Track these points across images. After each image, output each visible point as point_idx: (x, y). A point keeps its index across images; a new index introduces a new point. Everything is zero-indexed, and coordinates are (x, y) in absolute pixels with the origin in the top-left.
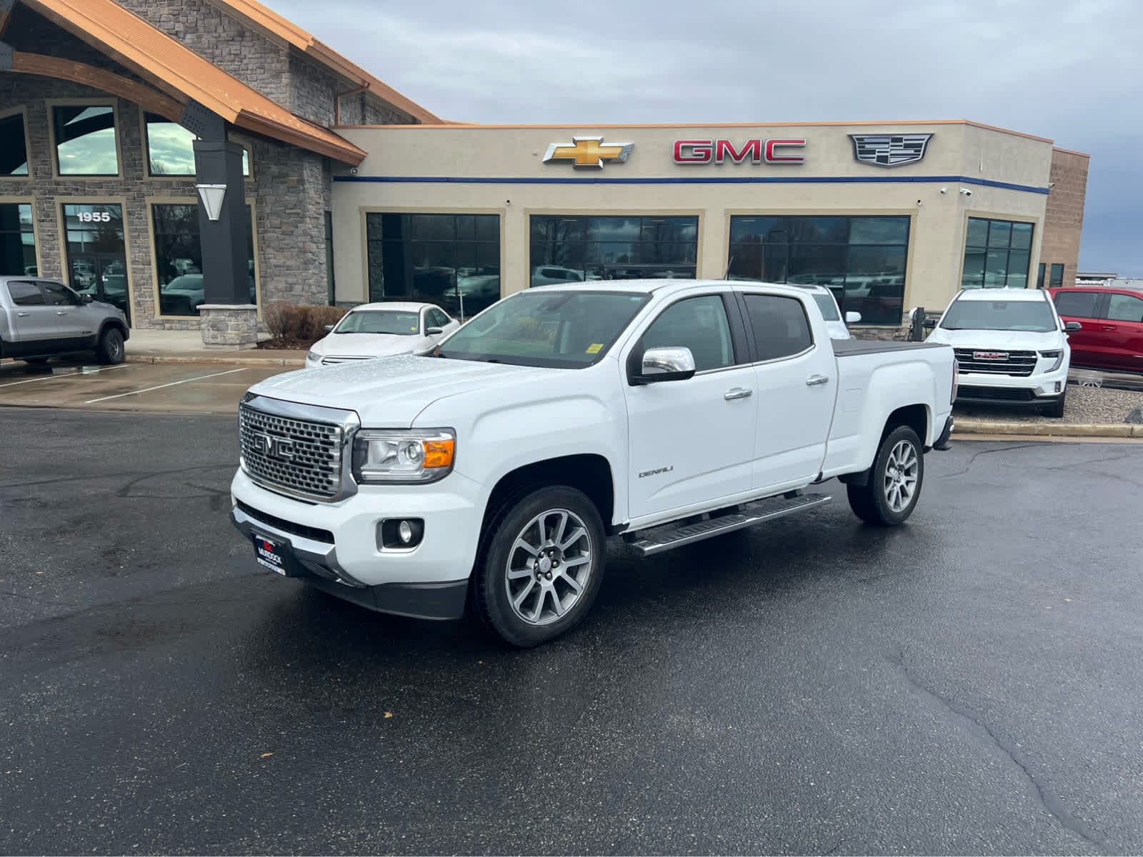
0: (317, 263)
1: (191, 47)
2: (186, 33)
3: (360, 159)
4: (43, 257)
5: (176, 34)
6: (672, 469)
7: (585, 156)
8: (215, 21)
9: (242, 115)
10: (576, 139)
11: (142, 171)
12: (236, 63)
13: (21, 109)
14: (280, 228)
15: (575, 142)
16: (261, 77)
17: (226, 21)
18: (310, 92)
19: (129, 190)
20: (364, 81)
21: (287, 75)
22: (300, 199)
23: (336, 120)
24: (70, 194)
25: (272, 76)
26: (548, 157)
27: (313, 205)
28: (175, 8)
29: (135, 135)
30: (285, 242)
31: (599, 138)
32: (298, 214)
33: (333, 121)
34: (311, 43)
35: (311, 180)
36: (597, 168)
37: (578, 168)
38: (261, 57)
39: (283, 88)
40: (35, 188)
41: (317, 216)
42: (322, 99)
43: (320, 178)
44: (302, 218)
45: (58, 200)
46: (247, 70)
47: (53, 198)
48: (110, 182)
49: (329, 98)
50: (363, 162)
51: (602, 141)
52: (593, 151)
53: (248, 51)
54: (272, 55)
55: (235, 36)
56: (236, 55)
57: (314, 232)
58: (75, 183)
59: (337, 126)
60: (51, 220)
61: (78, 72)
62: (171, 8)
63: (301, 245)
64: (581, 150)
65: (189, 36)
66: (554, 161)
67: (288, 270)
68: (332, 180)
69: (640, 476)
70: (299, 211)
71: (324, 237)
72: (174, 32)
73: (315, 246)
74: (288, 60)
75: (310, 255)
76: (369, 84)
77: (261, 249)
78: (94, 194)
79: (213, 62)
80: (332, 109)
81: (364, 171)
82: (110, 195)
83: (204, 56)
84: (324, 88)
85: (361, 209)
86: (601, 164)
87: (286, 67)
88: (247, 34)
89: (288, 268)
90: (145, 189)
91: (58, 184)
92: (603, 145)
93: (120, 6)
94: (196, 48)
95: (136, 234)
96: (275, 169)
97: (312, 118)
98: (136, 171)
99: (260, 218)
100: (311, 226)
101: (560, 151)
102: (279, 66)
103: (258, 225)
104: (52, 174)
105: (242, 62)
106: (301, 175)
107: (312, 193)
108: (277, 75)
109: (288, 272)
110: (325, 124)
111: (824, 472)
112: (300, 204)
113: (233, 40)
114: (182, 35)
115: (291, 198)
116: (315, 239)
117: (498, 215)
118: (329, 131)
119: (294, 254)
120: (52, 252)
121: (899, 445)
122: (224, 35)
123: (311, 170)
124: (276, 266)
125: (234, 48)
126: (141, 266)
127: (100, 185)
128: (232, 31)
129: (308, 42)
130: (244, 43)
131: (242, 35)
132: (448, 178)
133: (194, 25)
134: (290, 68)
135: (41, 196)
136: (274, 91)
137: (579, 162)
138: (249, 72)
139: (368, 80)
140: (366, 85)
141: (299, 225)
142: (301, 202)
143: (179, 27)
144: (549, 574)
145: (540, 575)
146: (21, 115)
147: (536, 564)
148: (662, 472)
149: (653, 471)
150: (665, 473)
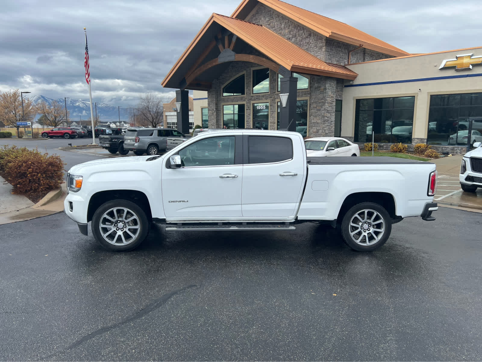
0: (330, 121)
1: (294, 43)
2: (292, 37)
3: (355, 77)
4: (246, 122)
5: (289, 39)
7: (462, 64)
8: (301, 32)
9: (293, 67)
10: (458, 56)
11: (276, 90)
12: (307, 46)
13: (244, 72)
14: (316, 108)
15: (457, 58)
16: (315, 50)
17: (305, 31)
18: (336, 52)
19: (271, 97)
21: (324, 47)
22: (324, 96)
23: (348, 62)
24: (255, 100)
25: (319, 49)
26: (442, 66)
27: (330, 98)
28: (290, 29)
29: (275, 78)
30: (317, 113)
31: (471, 54)
32: (323, 102)
33: (346, 63)
34: (331, 34)
35: (329, 88)
36: (469, 69)
37: (457, 71)
38: (316, 42)
39: (322, 54)
40: (246, 99)
41: (332, 102)
42: (341, 54)
43: (335, 87)
44: (324, 103)
45: (252, 102)
46: (311, 48)
47: (250, 102)
48: (265, 95)
49: (345, 53)
50: (356, 79)
51: (472, 55)
52: (466, 61)
53: (312, 40)
54: (320, 41)
55: (308, 36)
56: (308, 43)
57: (330, 109)
58: (257, 96)
59: (348, 64)
60: (250, 109)
61: (251, 58)
62: (289, 29)
63: (323, 114)
64: (459, 61)
65: (293, 39)
66: (445, 68)
67: (317, 124)
68: (344, 86)
69: (169, 202)
70: (324, 101)
71: (334, 110)
72: (289, 38)
73: (329, 114)
74: (325, 41)
75: (326, 118)
76: (363, 45)
77: (310, 116)
78: (262, 99)
79: (300, 47)
80: (347, 58)
81: (356, 82)
82: (266, 99)
83: (297, 45)
84: (343, 50)
85: (354, 97)
86: (471, 67)
87: (324, 44)
88: (312, 34)
89: (318, 123)
90: (276, 97)
91: (252, 97)
92: (473, 57)
93: (274, 32)
94: (296, 43)
95: (272, 113)
96: (316, 85)
97: (335, 63)
98: (274, 90)
99: (310, 105)
100: (328, 106)
101: (448, 63)
102: (322, 44)
103: (310, 107)
104: (251, 94)
105: (309, 45)
106: (325, 86)
107: (330, 93)
108: (321, 48)
109: (318, 125)
110: (342, 64)
111: (299, 216)
112: (324, 98)
113: (307, 37)
114: (291, 39)
115: (321, 96)
116: (329, 112)
117: (414, 96)
118: (344, 67)
119: (320, 118)
121: (364, 211)
122: (304, 36)
123: (330, 84)
124: (313, 123)
125: (307, 40)
126: (273, 124)
127: (263, 96)
128: (307, 35)
129: (329, 33)
130: (311, 38)
131: (310, 35)
132: (392, 82)
133: (295, 35)
134: (326, 44)
135: (248, 101)
136: (319, 55)
137: (458, 67)
138: (311, 49)
139: (362, 44)
140: (361, 46)
141: (323, 106)
142: (324, 97)
143: (291, 36)
144: (122, 229)
145: (118, 229)
146: (244, 74)
147: (116, 225)
148: (182, 202)
149: (177, 201)
150: (184, 202)
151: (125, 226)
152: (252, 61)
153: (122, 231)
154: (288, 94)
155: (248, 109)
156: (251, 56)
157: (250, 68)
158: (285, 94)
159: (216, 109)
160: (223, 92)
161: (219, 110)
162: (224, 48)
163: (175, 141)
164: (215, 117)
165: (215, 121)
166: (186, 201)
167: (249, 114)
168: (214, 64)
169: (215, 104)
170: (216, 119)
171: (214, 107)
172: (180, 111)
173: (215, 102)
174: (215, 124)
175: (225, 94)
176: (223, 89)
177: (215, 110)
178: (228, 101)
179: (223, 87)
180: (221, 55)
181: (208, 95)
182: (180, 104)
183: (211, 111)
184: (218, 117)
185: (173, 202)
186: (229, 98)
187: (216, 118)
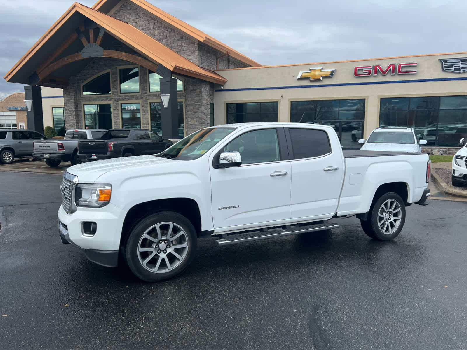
0: (206, 123)
1: (165, 44)
2: (163, 39)
3: (225, 82)
4: (114, 122)
5: (160, 40)
6: (238, 207)
7: (315, 75)
8: (173, 34)
9: (176, 68)
10: (311, 69)
11: (147, 90)
12: (180, 49)
13: (109, 70)
14: (193, 110)
15: (310, 70)
16: (188, 53)
17: (176, 34)
18: (206, 57)
19: (142, 98)
20: (227, 52)
21: (197, 52)
22: (200, 99)
23: (217, 68)
24: (124, 100)
25: (192, 53)
26: (299, 77)
27: (205, 101)
28: (160, 30)
29: (145, 78)
30: (194, 115)
31: (321, 68)
32: (199, 104)
33: (215, 68)
34: (205, 39)
35: (204, 91)
36: (320, 80)
37: (311, 81)
38: (188, 46)
39: (196, 57)
40: (112, 98)
41: (207, 105)
42: (211, 60)
43: (208, 90)
44: (200, 106)
45: (120, 102)
46: (183, 51)
47: (118, 102)
48: (136, 95)
49: (214, 59)
50: (226, 84)
51: (322, 69)
52: (318, 73)
53: (184, 44)
54: (192, 45)
55: (180, 39)
56: (180, 46)
57: (206, 111)
58: (125, 96)
59: (217, 70)
60: (117, 110)
61: (123, 56)
62: (159, 30)
63: (200, 116)
64: (313, 73)
65: (164, 40)
66: (301, 79)
67: (195, 126)
68: (214, 91)
69: (219, 209)
70: (200, 103)
71: (209, 113)
72: (159, 39)
73: (205, 117)
74: (197, 46)
75: (203, 120)
76: (229, 53)
77: (186, 118)
78: (132, 99)
79: (172, 49)
80: (215, 64)
81: (226, 87)
82: (136, 100)
83: (169, 47)
84: (212, 56)
85: (225, 102)
86: (321, 79)
87: (197, 49)
88: (184, 38)
89: (195, 125)
90: (148, 98)
91: (120, 96)
92: (322, 71)
93: (141, 31)
94: (167, 45)
95: (144, 114)
96: (191, 88)
97: (207, 68)
98: (145, 91)
99: (186, 107)
100: (204, 109)
101: (304, 74)
102: (194, 48)
103: (186, 109)
104: (118, 93)
105: (182, 48)
106: (201, 89)
107: (205, 97)
108: (194, 52)
109: (195, 127)
110: (212, 70)
111: (338, 213)
112: (200, 101)
113: (179, 40)
114: (161, 40)
115: (197, 99)
116: (205, 114)
117: (278, 102)
118: (214, 72)
119: (198, 120)
120: (117, 121)
121: (388, 201)
122: (176, 39)
123: (205, 88)
124: (191, 125)
125: (179, 43)
126: (146, 125)
127: (133, 96)
128: (178, 37)
129: (203, 38)
130: (183, 41)
131: (182, 38)
132: (258, 88)
133: (166, 36)
134: (199, 49)
135: (115, 101)
136: (192, 58)
137: (312, 78)
138: (184, 52)
139: (229, 51)
140: (228, 53)
141: (200, 109)
142: (200, 100)
143: (161, 37)
144: (165, 251)
145: (159, 251)
146: (109, 72)
147: (157, 246)
148: (232, 208)
149: (227, 207)
150: (234, 208)
151: (168, 246)
152: (125, 59)
153: (165, 253)
154: (170, 95)
155: (115, 110)
156: (124, 54)
157: (116, 66)
158: (166, 95)
159: (75, 108)
160: (83, 91)
161: (79, 110)
162: (89, 42)
163: (46, 144)
164: (75, 118)
165: (75, 121)
166: (237, 206)
167: (118, 115)
168: (76, 59)
169: (73, 103)
170: (75, 120)
171: (72, 106)
172: (31, 109)
173: (73, 100)
174: (75, 125)
175: (85, 93)
176: (83, 87)
177: (74, 109)
178: (89, 100)
179: (82, 85)
180: (84, 50)
181: (64, 93)
182: (31, 102)
183: (69, 111)
184: (78, 117)
185: (223, 208)
186: (91, 97)
187: (76, 119)
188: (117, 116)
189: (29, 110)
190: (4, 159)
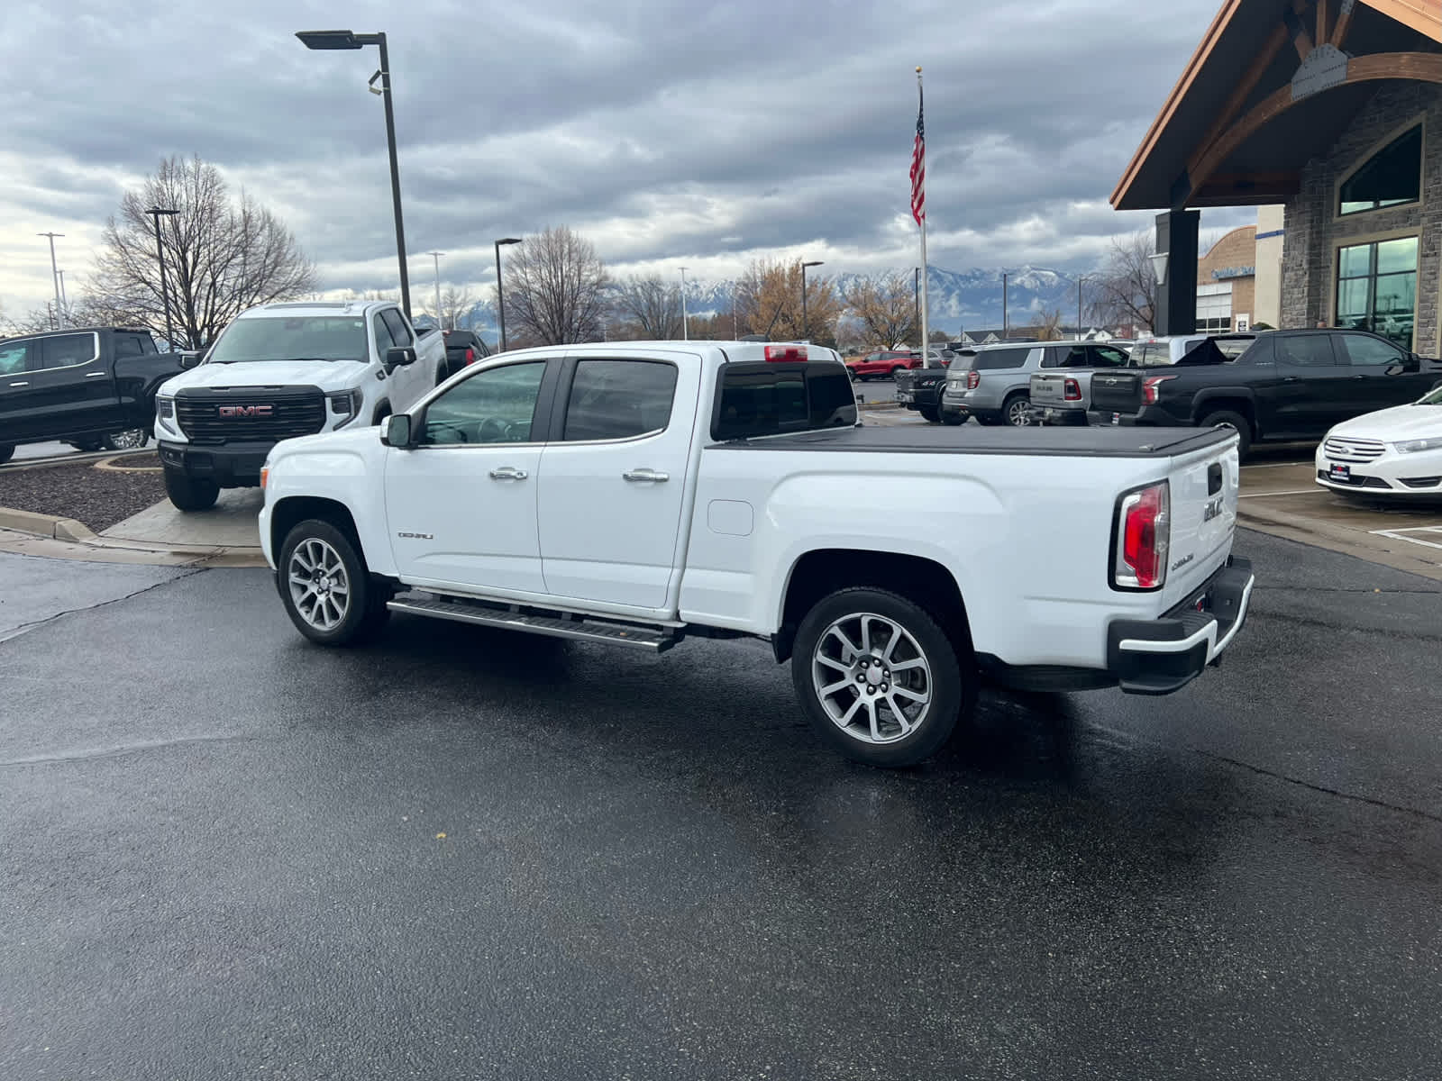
40: (1423, 215)
47: (1439, 226)
120: (1431, 295)
135: (1429, 225)
146: (1420, 126)
148: (421, 538)
152: (1407, 74)
155: (1427, 256)
156: (1405, 57)
159: (1311, 262)
160: (1343, 199)
161: (1324, 267)
162: (1314, 43)
163: (1048, 381)
164: (1305, 294)
165: (1305, 306)
166: (430, 537)
167: (1434, 273)
168: (1278, 108)
169: (1306, 246)
170: (1307, 299)
171: (1302, 256)
172: (1165, 280)
173: (1307, 238)
174: (1305, 317)
175: (1348, 207)
176: (1343, 189)
177: (1305, 266)
178: (1355, 232)
179: (1340, 181)
180: (1302, 72)
181: (1285, 217)
182: (1165, 260)
183: (1292, 274)
184: (1318, 290)
186: (1359, 221)
187: (1308, 296)
188: (1432, 277)
189: (1160, 282)
190: (1013, 419)
